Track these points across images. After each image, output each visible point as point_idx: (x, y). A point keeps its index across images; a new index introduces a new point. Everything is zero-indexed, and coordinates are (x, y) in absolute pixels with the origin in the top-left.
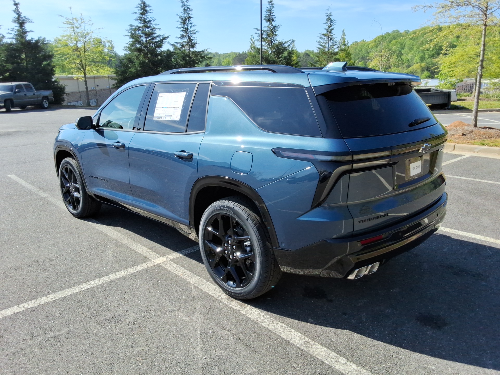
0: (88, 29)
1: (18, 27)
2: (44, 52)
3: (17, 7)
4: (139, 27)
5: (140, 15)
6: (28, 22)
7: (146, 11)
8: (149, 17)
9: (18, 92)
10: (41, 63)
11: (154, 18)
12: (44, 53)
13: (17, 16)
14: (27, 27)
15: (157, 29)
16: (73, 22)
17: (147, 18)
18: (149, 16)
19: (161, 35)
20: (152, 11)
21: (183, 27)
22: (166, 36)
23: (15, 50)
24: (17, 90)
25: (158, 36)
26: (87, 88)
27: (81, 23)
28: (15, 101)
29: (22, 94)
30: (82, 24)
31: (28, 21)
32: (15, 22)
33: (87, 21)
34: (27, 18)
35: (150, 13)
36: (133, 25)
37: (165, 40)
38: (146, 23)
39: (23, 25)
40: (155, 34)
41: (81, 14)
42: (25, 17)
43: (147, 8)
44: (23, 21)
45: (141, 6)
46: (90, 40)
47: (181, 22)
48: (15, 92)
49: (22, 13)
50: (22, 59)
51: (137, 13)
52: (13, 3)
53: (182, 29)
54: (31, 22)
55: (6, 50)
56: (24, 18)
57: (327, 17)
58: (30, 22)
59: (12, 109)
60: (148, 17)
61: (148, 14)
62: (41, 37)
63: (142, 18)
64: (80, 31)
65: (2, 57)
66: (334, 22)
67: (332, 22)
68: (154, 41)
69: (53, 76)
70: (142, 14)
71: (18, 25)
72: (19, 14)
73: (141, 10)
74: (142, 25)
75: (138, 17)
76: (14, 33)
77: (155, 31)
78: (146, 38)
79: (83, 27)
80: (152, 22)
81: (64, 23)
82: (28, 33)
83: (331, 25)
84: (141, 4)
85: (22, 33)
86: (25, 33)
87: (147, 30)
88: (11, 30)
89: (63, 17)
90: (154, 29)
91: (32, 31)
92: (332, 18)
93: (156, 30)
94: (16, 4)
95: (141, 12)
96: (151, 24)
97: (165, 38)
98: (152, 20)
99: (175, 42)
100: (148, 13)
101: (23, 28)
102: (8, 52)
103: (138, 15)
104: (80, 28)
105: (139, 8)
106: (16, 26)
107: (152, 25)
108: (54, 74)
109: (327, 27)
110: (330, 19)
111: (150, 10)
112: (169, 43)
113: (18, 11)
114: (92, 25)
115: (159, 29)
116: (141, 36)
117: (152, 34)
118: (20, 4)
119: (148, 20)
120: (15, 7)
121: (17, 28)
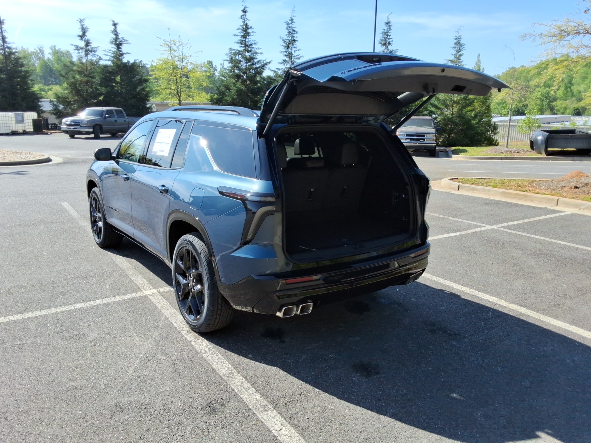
0: (186, 52)
1: (115, 48)
2: (140, 76)
3: (116, 27)
4: (239, 51)
5: (241, 38)
6: (126, 43)
7: (248, 33)
8: (251, 40)
9: (109, 117)
10: (135, 89)
11: (256, 42)
12: (139, 77)
13: (114, 37)
14: (124, 48)
15: (258, 53)
16: (171, 45)
17: (249, 41)
18: (251, 39)
19: (263, 59)
20: (254, 34)
21: (286, 52)
22: (268, 61)
23: (110, 73)
24: (107, 116)
25: (258, 62)
27: (179, 46)
28: (104, 127)
29: (112, 120)
30: (180, 47)
31: (125, 42)
32: (112, 43)
33: (185, 44)
34: (124, 39)
35: (253, 35)
36: (233, 48)
37: (266, 66)
38: (247, 47)
39: (120, 46)
40: (256, 58)
41: (179, 36)
42: (123, 38)
43: (249, 31)
44: (121, 42)
45: (243, 28)
46: (187, 64)
47: (284, 46)
48: (105, 118)
49: (119, 34)
50: (117, 83)
51: (238, 36)
52: (112, 23)
53: (286, 54)
54: (129, 43)
55: (101, 73)
56: (121, 39)
57: (456, 41)
58: (127, 43)
59: (101, 136)
60: (249, 40)
61: (250, 37)
62: (137, 60)
63: (243, 41)
64: (177, 55)
65: (97, 80)
66: (464, 46)
67: (461, 47)
68: (255, 66)
69: (148, 102)
70: (244, 37)
71: (115, 47)
72: (117, 35)
73: (242, 33)
74: (242, 49)
75: (239, 40)
76: (110, 54)
77: (257, 56)
78: (246, 63)
79: (181, 50)
80: (253, 46)
81: (161, 45)
82: (125, 55)
83: (459, 49)
84: (243, 26)
85: (119, 55)
86: (122, 55)
87: (248, 54)
88: (108, 52)
89: (160, 39)
90: (256, 53)
91: (129, 53)
92: (462, 42)
93: (258, 54)
94: (115, 25)
95: (242, 34)
96: (253, 48)
97: (266, 64)
98: (253, 43)
99: (276, 69)
100: (250, 36)
101: (120, 49)
102: (104, 75)
103: (239, 38)
104: (178, 51)
105: (241, 31)
106: (113, 48)
107: (253, 49)
108: (148, 100)
109: (455, 52)
110: (459, 43)
111: (253, 32)
112: (270, 69)
113: (116, 31)
114: (190, 48)
115: (261, 53)
116: (240, 61)
117: (253, 59)
118: (119, 24)
119: (250, 43)
120: (113, 27)
121: (114, 50)
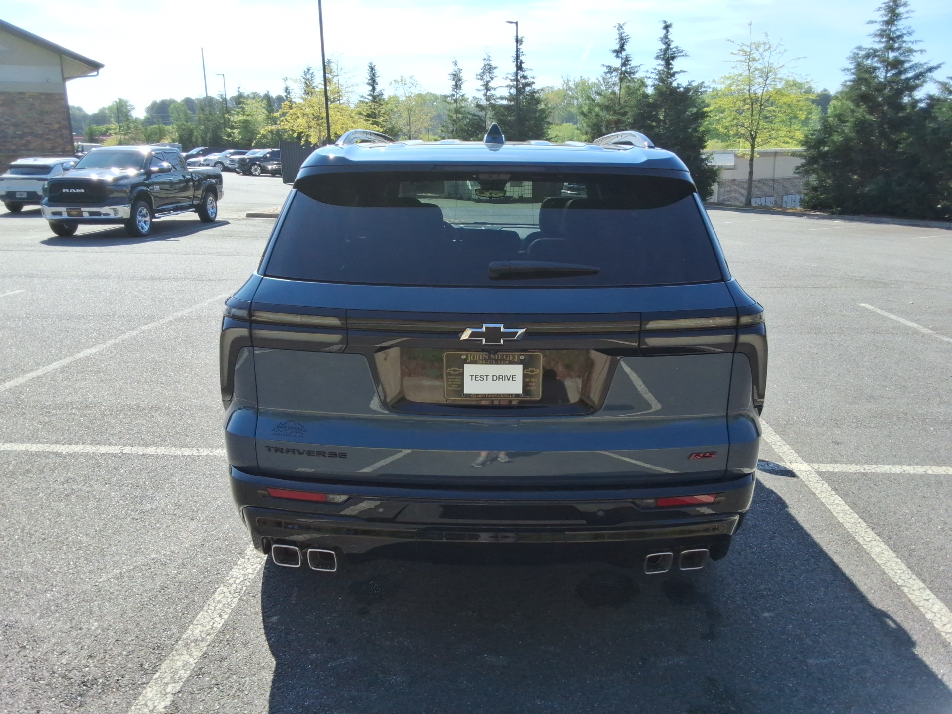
0: (774, 60)
1: (662, 65)
2: (696, 107)
3: (668, 32)
4: (875, 51)
5: (882, 26)
6: (681, 56)
7: (898, 15)
8: (902, 27)
10: (686, 128)
11: (910, 30)
12: (695, 110)
13: (664, 47)
14: (677, 65)
15: (916, 51)
16: (751, 50)
17: (897, 30)
18: (901, 25)
19: (922, 62)
20: (911, 15)
22: (932, 64)
23: (649, 105)
25: (911, 68)
26: (751, 173)
27: (764, 51)
30: (765, 53)
31: (680, 54)
32: (658, 57)
33: (775, 47)
34: (679, 48)
35: (907, 18)
36: (864, 47)
37: (929, 74)
38: (891, 39)
39: (671, 62)
40: (909, 61)
41: (766, 33)
42: (677, 47)
43: (901, 10)
44: (672, 54)
45: (889, 7)
46: (775, 81)
49: (672, 41)
50: (659, 121)
51: (876, 22)
52: (664, 25)
54: (686, 55)
55: (636, 106)
56: (674, 49)
58: (683, 55)
60: (899, 27)
61: (900, 23)
62: (693, 81)
63: (885, 31)
64: (760, 67)
65: (628, 118)
68: (903, 77)
69: (703, 149)
70: (890, 23)
71: (663, 63)
72: (668, 44)
73: (886, 16)
74: (882, 45)
75: (878, 30)
76: (654, 76)
77: (911, 56)
78: (887, 71)
79: (766, 59)
80: (905, 38)
81: (732, 53)
82: (677, 76)
84: (888, 3)
85: (668, 74)
86: (673, 75)
87: (891, 55)
88: (651, 73)
89: (733, 42)
90: (911, 51)
91: (684, 72)
93: (914, 54)
94: (667, 27)
95: (886, 19)
96: (904, 42)
97: (930, 70)
98: (905, 32)
99: (948, 78)
100: (900, 20)
101: (671, 66)
102: (640, 109)
103: (877, 27)
104: (761, 60)
105: (883, 12)
106: (660, 65)
107: (904, 45)
108: (704, 147)
111: (908, 12)
112: (934, 79)
113: (666, 37)
114: (783, 54)
115: (922, 51)
116: (875, 69)
117: (902, 63)
118: (673, 26)
119: (898, 33)
120: (665, 31)
121: (661, 68)
